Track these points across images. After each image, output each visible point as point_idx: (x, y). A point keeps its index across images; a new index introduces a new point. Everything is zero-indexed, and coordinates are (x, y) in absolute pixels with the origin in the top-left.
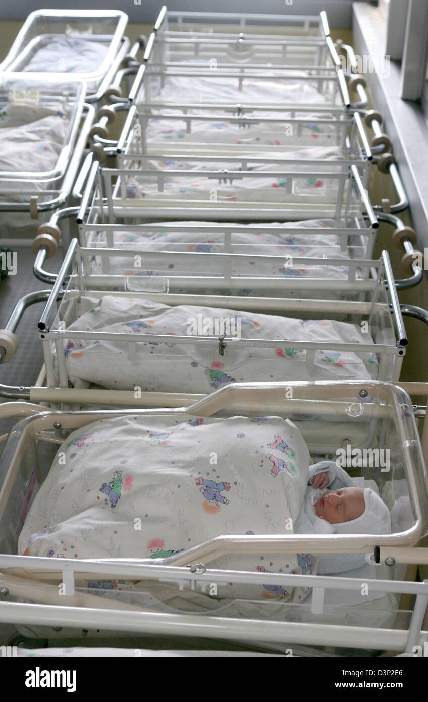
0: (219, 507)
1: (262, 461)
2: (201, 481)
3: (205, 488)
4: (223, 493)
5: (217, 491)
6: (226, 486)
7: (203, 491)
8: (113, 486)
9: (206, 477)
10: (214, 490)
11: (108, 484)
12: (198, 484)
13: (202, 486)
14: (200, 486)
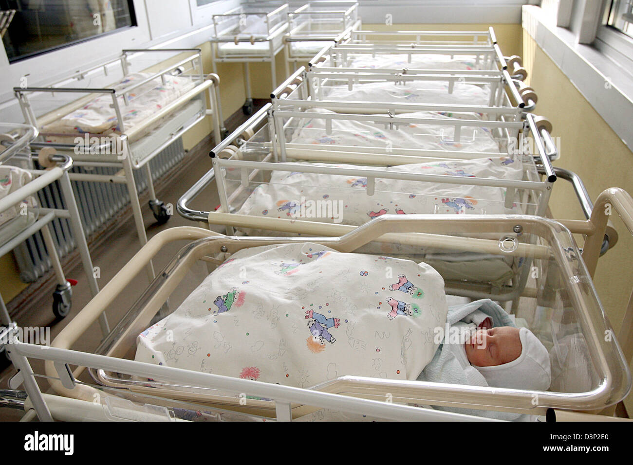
0: (325, 345)
1: (380, 303)
2: (311, 313)
3: (314, 322)
4: (332, 330)
5: (326, 327)
6: (336, 323)
7: (311, 325)
8: (226, 300)
9: (317, 310)
10: (323, 325)
11: (222, 298)
12: (307, 317)
13: (311, 319)
14: (308, 320)
